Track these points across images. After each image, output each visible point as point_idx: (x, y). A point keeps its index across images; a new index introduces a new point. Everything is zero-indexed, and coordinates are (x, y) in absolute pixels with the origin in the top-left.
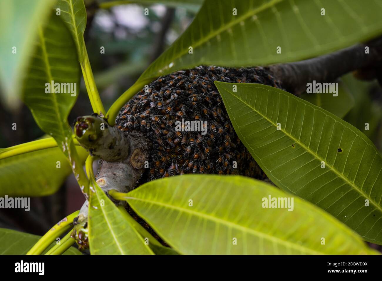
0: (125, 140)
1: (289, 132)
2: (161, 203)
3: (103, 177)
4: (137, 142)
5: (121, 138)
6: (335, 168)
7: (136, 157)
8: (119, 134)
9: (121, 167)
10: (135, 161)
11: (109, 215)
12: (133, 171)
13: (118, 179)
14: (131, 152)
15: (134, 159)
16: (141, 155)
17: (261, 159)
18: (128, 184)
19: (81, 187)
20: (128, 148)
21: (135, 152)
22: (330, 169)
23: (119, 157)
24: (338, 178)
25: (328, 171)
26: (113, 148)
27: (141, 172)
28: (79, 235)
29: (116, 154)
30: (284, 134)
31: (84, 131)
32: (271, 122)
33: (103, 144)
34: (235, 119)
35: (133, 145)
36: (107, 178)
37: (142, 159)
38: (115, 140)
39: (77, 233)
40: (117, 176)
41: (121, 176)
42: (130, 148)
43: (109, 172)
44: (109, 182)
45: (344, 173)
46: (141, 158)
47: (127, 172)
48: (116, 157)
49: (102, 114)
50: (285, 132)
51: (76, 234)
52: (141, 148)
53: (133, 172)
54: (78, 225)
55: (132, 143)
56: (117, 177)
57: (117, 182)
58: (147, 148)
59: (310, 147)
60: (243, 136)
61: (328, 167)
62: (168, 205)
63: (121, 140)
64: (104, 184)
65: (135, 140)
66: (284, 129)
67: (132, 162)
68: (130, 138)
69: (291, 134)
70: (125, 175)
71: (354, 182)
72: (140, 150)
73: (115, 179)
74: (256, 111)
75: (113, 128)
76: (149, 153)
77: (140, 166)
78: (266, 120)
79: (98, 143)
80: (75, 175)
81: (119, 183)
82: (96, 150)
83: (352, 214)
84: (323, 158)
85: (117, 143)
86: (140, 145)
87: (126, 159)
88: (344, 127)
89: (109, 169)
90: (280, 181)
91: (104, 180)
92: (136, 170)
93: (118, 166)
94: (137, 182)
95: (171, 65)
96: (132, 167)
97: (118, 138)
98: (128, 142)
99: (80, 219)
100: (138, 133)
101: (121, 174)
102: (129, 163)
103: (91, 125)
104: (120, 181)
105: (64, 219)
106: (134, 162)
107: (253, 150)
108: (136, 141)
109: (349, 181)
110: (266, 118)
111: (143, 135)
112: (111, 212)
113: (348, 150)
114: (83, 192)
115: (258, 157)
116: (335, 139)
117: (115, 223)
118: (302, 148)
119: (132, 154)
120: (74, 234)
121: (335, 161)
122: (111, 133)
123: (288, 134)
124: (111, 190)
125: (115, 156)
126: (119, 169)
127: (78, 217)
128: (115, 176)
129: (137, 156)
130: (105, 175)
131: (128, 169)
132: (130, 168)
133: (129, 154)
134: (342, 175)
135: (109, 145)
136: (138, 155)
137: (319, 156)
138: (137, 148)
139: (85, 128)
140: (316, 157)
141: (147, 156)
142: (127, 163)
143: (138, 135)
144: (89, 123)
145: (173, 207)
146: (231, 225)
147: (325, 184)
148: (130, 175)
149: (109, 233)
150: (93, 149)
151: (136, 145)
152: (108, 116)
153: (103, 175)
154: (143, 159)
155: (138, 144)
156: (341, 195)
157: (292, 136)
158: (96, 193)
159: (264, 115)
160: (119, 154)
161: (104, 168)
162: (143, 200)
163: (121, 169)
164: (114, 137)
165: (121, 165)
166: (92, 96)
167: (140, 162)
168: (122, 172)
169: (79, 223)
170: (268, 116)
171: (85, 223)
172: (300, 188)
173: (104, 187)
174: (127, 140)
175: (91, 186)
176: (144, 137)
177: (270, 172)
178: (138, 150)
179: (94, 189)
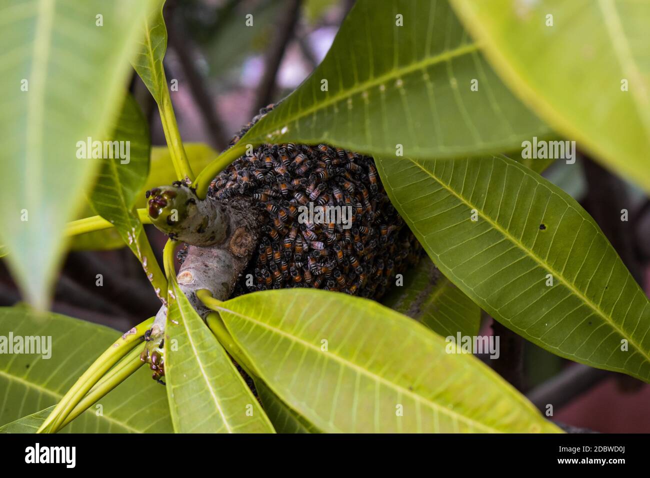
0: (221, 217)
1: (467, 199)
2: (266, 325)
3: (190, 270)
4: (240, 217)
5: (216, 215)
6: (535, 252)
7: (239, 240)
8: (212, 209)
9: (215, 255)
10: (238, 246)
11: (194, 334)
12: (233, 259)
13: (211, 273)
14: (230, 233)
15: (235, 243)
16: (246, 236)
17: (424, 237)
18: (226, 280)
19: (155, 290)
20: (227, 227)
21: (237, 232)
22: (528, 253)
23: (213, 242)
24: (537, 268)
25: (523, 258)
26: (203, 232)
27: (246, 259)
28: (152, 357)
29: (207, 239)
30: (460, 201)
31: (161, 211)
32: (441, 183)
33: (189, 227)
34: (387, 177)
35: (235, 222)
36: (196, 271)
37: (247, 242)
38: (206, 220)
39: (150, 354)
40: (210, 268)
41: (216, 268)
42: (229, 227)
43: (198, 261)
44: (198, 277)
45: (548, 260)
46: (246, 240)
47: (224, 262)
48: (209, 242)
49: (189, 180)
50: (462, 199)
51: (148, 356)
52: (246, 227)
53: (233, 261)
54: (151, 341)
55: (233, 220)
56: (209, 270)
57: (209, 277)
58: (256, 225)
59: (498, 221)
60: (398, 202)
61: (524, 251)
62: (276, 330)
63: (215, 218)
64: (190, 280)
65: (237, 214)
66: (460, 193)
67: (233, 247)
68: (230, 212)
69: (470, 202)
70: (222, 266)
71: (562, 273)
72: (244, 229)
73: (207, 273)
74: (419, 165)
75: (205, 202)
76: (258, 233)
77: (244, 252)
78: (433, 179)
79: (181, 226)
80: (147, 274)
81: (212, 278)
82: (178, 235)
83: (557, 322)
84: (517, 238)
85: (210, 224)
86: (245, 221)
87: (224, 243)
88: (551, 192)
89: (198, 257)
90: (451, 270)
91: (191, 273)
92: (238, 258)
93: (212, 252)
94: (240, 275)
95: (284, 130)
96: (233, 254)
97: (210, 216)
98: (226, 219)
99: (155, 332)
100: (243, 201)
101: (215, 265)
102: (228, 249)
103: (172, 202)
104: (214, 276)
105: (132, 330)
106: (236, 247)
107: (413, 222)
108: (239, 215)
109: (556, 272)
110: (434, 177)
111: (250, 204)
112: (197, 330)
113: (555, 226)
114: (158, 296)
115: (420, 233)
116: (536, 211)
117: (202, 347)
118: (486, 222)
119: (233, 235)
120: (146, 355)
121: (534, 242)
122: (201, 211)
123: (465, 202)
124: (201, 289)
125: (207, 241)
126: (213, 257)
127: (152, 329)
128: (207, 268)
129: (240, 238)
130: (192, 265)
131: (226, 256)
132: (229, 256)
133: (227, 236)
134: (544, 263)
135: (198, 229)
136: (242, 236)
137: (512, 234)
138: (240, 227)
139: (162, 205)
140: (507, 237)
141: (255, 238)
142: (224, 249)
143: (242, 206)
144: (169, 198)
145: (283, 334)
146: (360, 370)
147: (519, 277)
148: (229, 267)
149: (193, 361)
150: (175, 233)
151: (238, 222)
152: (197, 185)
153: (190, 266)
154: (249, 242)
155: (242, 220)
156: (541, 293)
157: (472, 205)
158: (178, 300)
159: (431, 172)
160: (213, 238)
161: (192, 254)
162: (242, 316)
163: (215, 257)
164: (204, 216)
165: (216, 251)
166: (175, 152)
167: (244, 246)
168: (218, 262)
169: (152, 339)
170: (436, 174)
171: (161, 341)
172: (481, 283)
173: (191, 285)
174: (226, 217)
175: (170, 289)
176: (251, 207)
177: (437, 257)
178: (241, 230)
179: (174, 293)
